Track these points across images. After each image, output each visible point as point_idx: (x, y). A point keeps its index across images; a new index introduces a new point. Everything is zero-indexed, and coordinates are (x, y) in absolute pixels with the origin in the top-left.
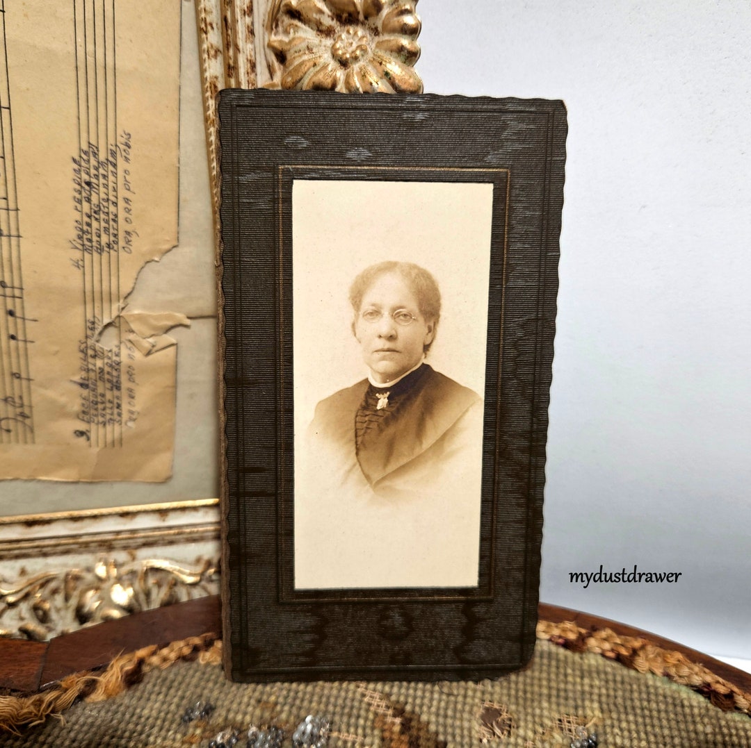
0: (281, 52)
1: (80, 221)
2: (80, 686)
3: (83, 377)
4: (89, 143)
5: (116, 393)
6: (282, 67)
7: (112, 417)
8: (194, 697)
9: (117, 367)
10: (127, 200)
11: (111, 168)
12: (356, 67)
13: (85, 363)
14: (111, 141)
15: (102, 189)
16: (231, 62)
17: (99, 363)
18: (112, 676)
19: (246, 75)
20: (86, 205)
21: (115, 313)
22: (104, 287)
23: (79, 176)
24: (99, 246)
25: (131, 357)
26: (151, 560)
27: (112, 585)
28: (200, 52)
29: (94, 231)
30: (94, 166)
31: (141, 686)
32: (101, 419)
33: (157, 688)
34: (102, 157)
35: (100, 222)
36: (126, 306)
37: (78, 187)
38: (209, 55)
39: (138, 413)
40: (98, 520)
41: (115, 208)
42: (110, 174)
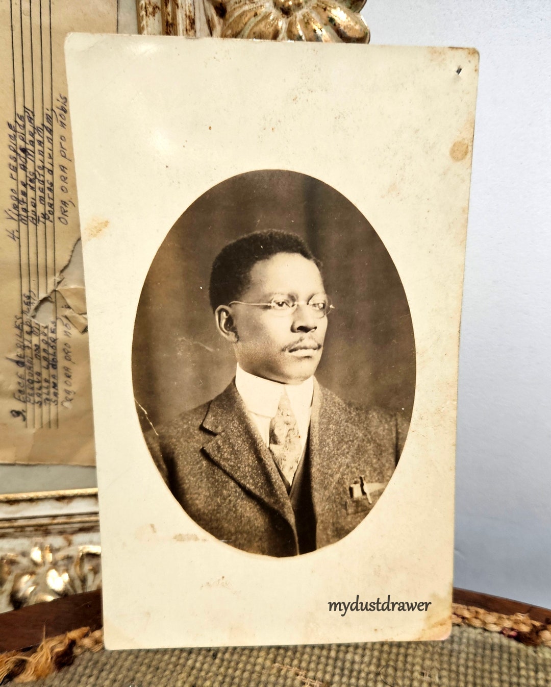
0: (221, 4)
1: (16, 189)
2: (10, 666)
3: (19, 354)
4: (24, 107)
5: (52, 371)
6: (222, 21)
7: (48, 397)
8: (126, 680)
9: (53, 344)
10: (63, 168)
11: (47, 134)
12: (299, 15)
13: (21, 340)
14: (47, 105)
15: (38, 156)
16: (170, 19)
17: (35, 340)
18: (42, 656)
19: (185, 32)
20: (21, 172)
21: (51, 288)
22: (39, 259)
23: (14, 142)
24: (34, 217)
25: (67, 334)
26: (87, 546)
27: (48, 571)
28: (138, 9)
29: (30, 200)
30: (30, 132)
31: (72, 669)
32: (37, 399)
33: (88, 671)
34: (38, 122)
35: (35, 191)
36: (62, 280)
37: (14, 154)
38: (146, 12)
39: (75, 393)
40: (34, 504)
41: (51, 176)
42: (46, 140)
